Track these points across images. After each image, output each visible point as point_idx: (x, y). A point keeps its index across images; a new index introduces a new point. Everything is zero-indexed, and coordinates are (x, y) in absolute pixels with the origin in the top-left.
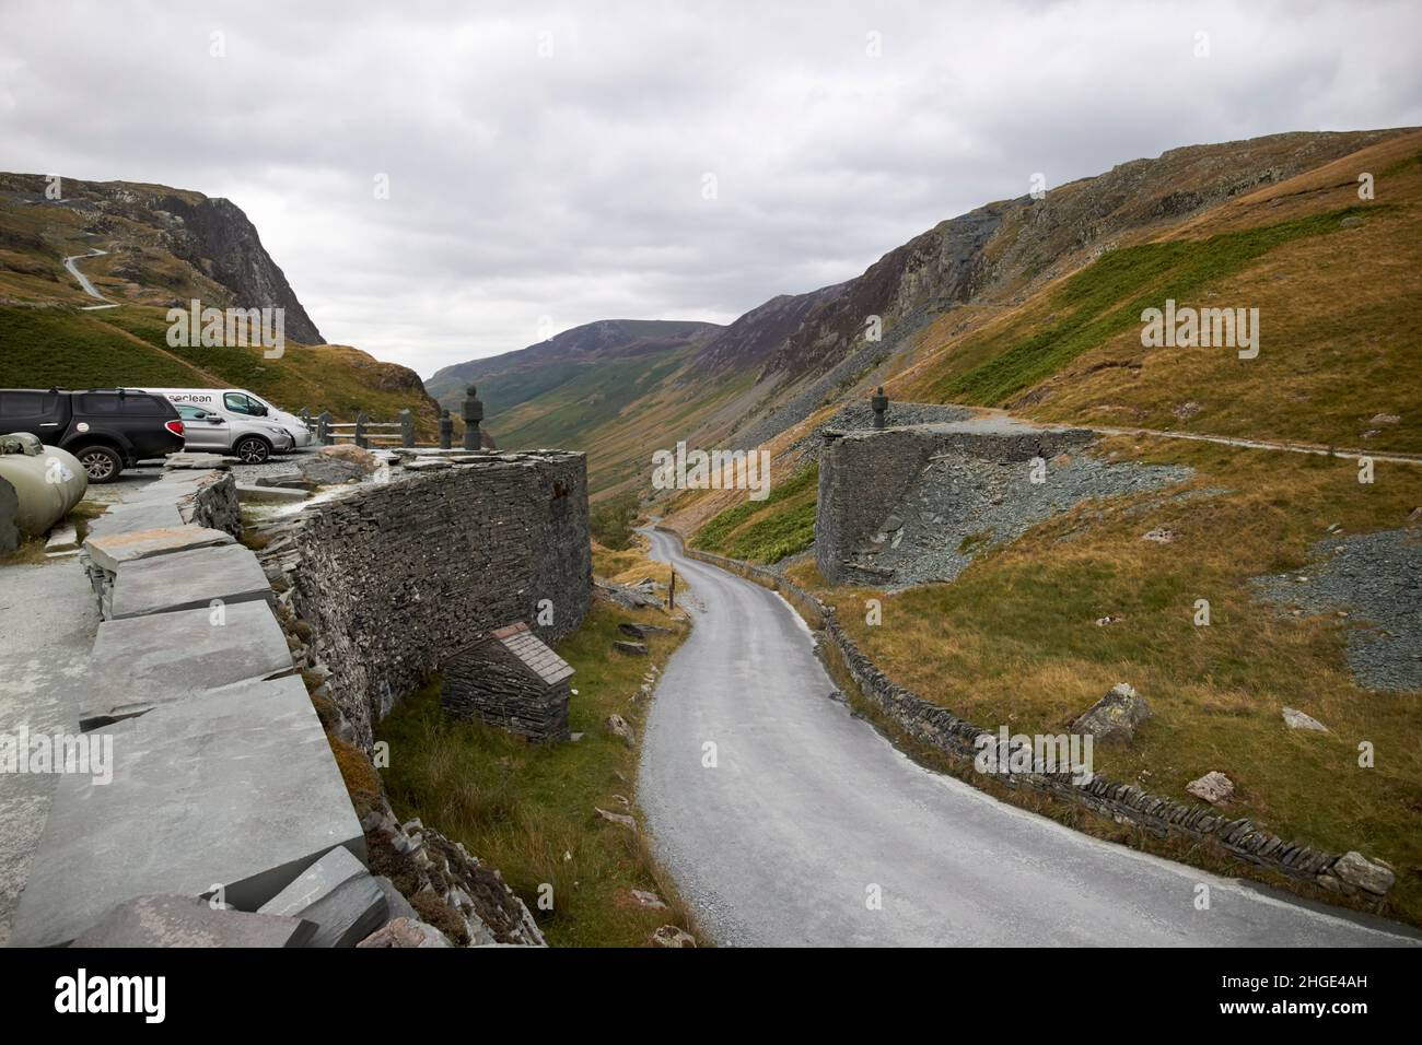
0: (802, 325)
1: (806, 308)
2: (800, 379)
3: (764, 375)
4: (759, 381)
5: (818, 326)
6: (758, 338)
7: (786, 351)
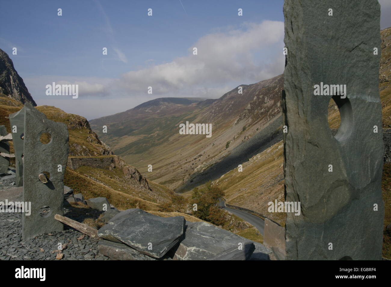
0: (255, 98)
1: (255, 90)
2: (258, 122)
3: (238, 121)
4: (236, 124)
5: (263, 98)
6: (232, 104)
7: (248, 110)
